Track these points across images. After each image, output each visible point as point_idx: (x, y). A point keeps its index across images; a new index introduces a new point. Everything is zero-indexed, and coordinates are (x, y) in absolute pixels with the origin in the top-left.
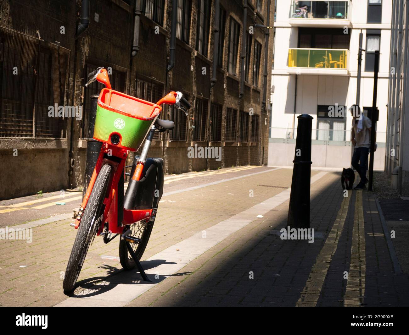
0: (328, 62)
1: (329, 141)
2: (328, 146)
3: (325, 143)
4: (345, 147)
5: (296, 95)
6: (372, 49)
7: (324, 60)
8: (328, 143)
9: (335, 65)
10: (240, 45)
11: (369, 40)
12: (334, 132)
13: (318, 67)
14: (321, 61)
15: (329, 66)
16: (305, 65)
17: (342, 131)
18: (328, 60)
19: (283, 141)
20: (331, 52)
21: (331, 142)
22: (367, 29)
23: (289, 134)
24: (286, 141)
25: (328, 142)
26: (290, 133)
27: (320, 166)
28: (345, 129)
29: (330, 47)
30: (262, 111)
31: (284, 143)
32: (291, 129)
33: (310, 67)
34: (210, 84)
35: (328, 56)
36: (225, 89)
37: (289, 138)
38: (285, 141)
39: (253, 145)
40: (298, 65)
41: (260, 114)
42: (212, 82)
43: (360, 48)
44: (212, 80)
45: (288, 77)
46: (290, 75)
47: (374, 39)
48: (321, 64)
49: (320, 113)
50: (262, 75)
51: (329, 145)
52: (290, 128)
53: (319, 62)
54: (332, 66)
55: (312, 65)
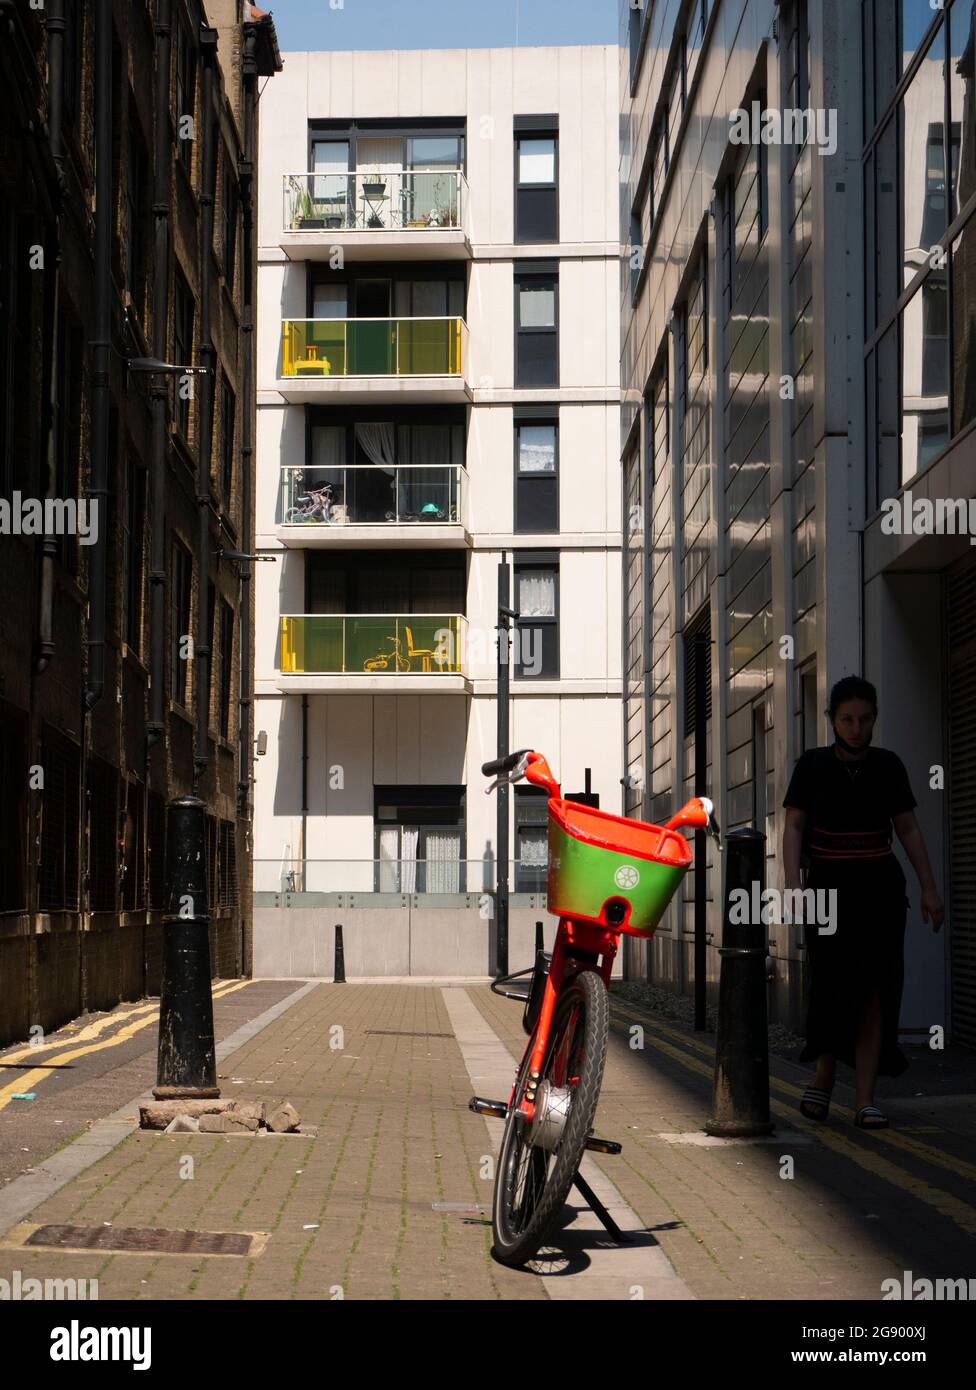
0: (404, 654)
1: (418, 895)
2: (413, 910)
3: (406, 901)
4: (468, 910)
5: (305, 758)
6: (535, 610)
7: (390, 648)
8: (414, 902)
9: (425, 661)
10: (193, 615)
11: (523, 584)
12: (429, 865)
13: (373, 670)
14: (380, 652)
15: (406, 664)
16: (332, 667)
17: (452, 862)
18: (405, 649)
19: (275, 901)
20: (410, 622)
21: (421, 896)
22: (516, 550)
23: (290, 878)
24: (283, 900)
25: (413, 897)
26: (292, 874)
27: (391, 974)
28: (463, 854)
29: (406, 606)
30: (238, 812)
31: (277, 906)
32: (296, 864)
33: (347, 670)
34: (146, 739)
35: (403, 636)
36: (167, 750)
37: (290, 891)
38: (279, 901)
39: (225, 917)
40: (310, 664)
41: (234, 821)
42: (151, 732)
43: (504, 608)
44: (150, 725)
45: (279, 703)
46: (286, 695)
47: (539, 579)
48: (380, 660)
49: (381, 808)
50: (236, 703)
51: (416, 906)
52: (292, 860)
53: (374, 654)
54: (416, 666)
55: (355, 666)
